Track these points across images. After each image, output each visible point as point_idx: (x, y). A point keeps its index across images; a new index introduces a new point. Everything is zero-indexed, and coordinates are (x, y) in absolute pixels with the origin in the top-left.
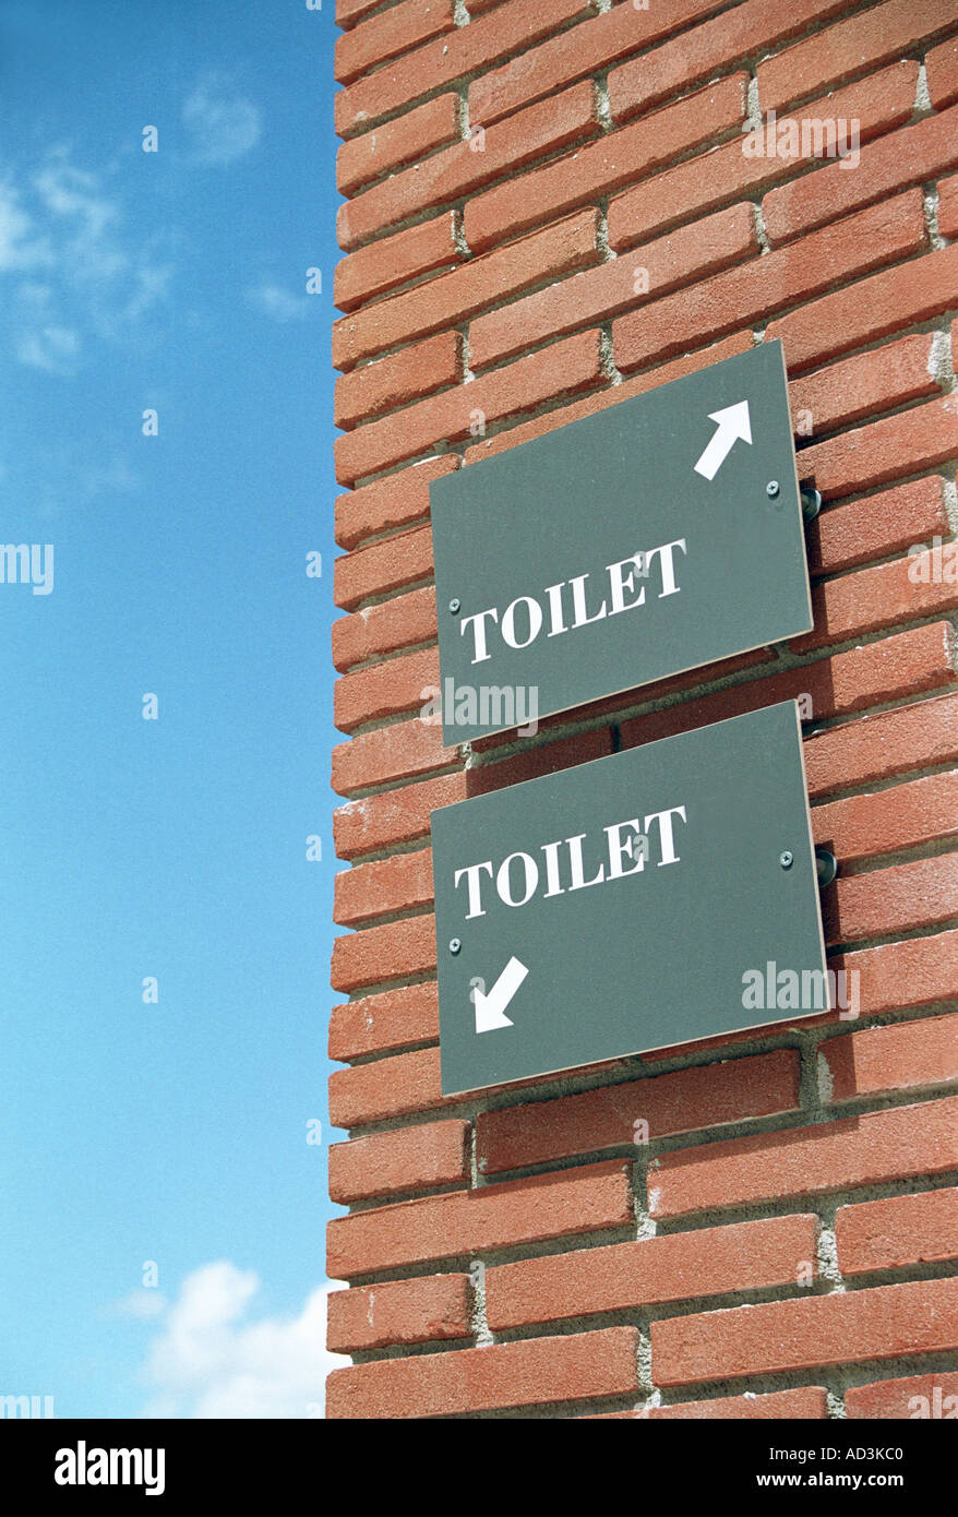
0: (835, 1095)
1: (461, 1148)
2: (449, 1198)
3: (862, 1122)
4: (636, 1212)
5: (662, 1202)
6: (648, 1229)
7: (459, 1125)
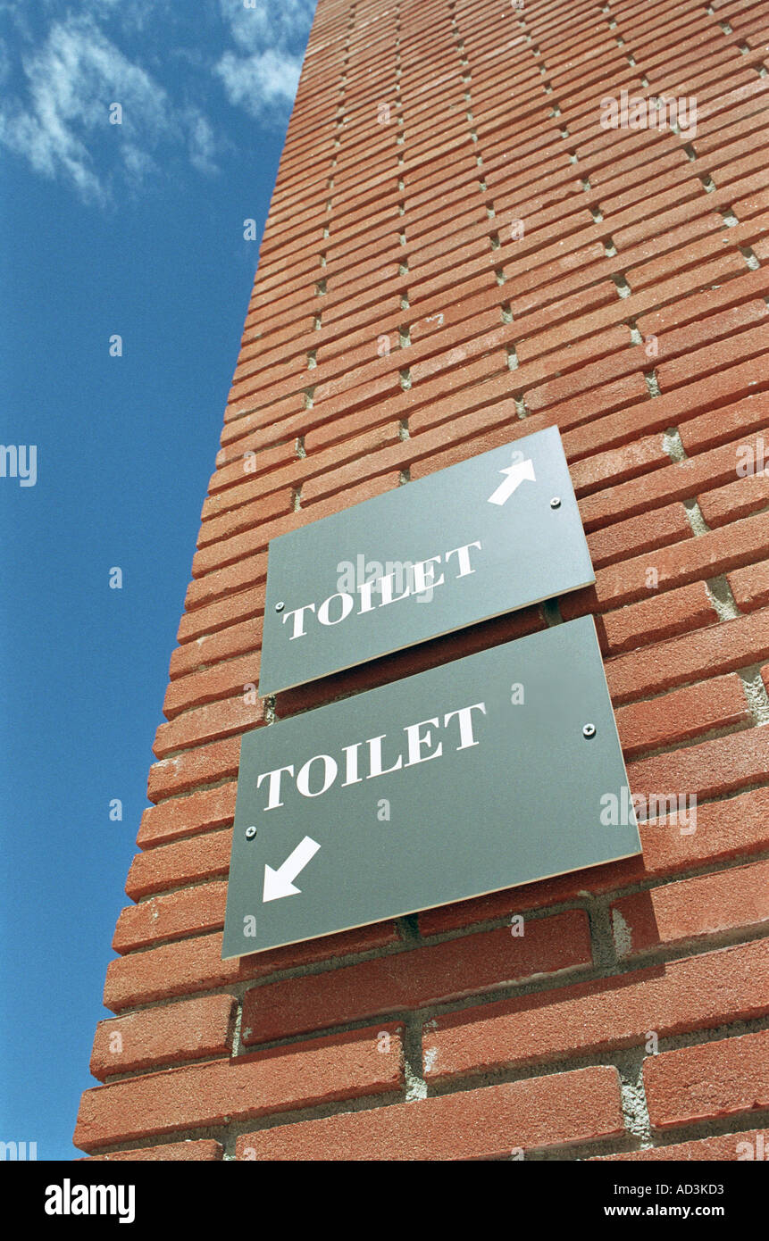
0: (635, 946)
1: (227, 1020)
2: (209, 1065)
3: (668, 969)
4: (406, 1075)
5: (438, 1062)
6: (418, 1091)
7: (228, 999)
